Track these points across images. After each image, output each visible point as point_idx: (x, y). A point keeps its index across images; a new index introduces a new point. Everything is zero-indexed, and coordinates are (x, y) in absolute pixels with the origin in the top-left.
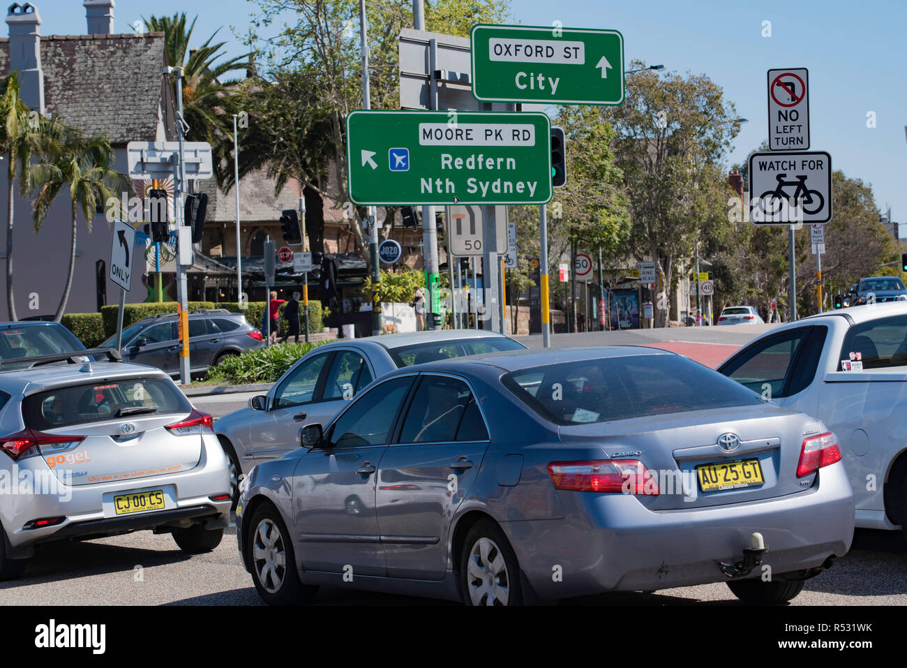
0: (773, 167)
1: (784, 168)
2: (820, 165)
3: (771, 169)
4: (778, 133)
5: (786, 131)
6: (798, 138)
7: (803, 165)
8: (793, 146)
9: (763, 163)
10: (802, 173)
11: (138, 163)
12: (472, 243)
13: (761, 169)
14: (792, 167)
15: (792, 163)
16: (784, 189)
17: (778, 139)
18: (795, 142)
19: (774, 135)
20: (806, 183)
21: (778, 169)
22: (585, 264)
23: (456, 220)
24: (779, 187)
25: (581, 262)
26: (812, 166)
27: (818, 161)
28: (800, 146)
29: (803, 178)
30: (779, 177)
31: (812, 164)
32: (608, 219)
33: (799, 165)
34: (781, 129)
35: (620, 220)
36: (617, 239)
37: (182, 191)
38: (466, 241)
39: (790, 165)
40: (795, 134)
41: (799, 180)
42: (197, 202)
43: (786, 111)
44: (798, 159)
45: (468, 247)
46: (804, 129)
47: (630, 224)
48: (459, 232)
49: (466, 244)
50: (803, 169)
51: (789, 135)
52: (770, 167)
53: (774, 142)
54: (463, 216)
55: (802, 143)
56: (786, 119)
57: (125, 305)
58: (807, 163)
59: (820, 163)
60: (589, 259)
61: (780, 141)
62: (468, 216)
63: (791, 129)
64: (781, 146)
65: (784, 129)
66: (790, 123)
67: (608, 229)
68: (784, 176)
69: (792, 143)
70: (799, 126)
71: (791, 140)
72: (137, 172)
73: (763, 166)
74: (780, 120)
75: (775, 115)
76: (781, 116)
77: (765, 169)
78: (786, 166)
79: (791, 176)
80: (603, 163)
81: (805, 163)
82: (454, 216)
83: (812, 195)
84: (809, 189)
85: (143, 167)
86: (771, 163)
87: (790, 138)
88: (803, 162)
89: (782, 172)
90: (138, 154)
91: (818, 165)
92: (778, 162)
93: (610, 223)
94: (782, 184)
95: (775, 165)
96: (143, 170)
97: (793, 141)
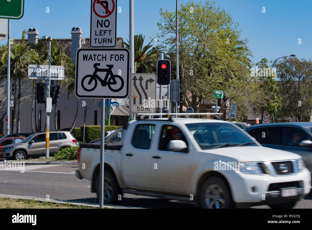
0: (92, 58)
1: (99, 59)
2: (122, 58)
3: (91, 60)
4: (96, 35)
5: (101, 34)
6: (109, 39)
7: (111, 58)
8: (105, 44)
9: (85, 55)
10: (110, 63)
11: (32, 73)
12: (140, 108)
13: (84, 60)
14: (104, 59)
15: (104, 56)
16: (99, 74)
17: (96, 39)
18: (107, 41)
19: (94, 37)
20: (113, 70)
21: (95, 60)
22: (267, 118)
23: (133, 98)
24: (95, 72)
25: (266, 118)
26: (117, 59)
27: (121, 55)
28: (109, 44)
29: (111, 66)
30: (95, 65)
31: (117, 57)
32: (273, 104)
33: (108, 58)
34: (98, 33)
35: (278, 105)
36: (277, 110)
37: (49, 84)
38: (137, 107)
39: (103, 58)
40: (107, 36)
41: (108, 68)
42: (56, 89)
43: (102, 21)
44: (108, 53)
45: (138, 109)
46: (113, 33)
47: (281, 106)
48: (135, 103)
49: (137, 108)
50: (111, 60)
51: (103, 37)
52: (90, 58)
53: (93, 41)
54: (137, 97)
55: (111, 42)
56: (102, 26)
57: (85, 126)
58: (114, 57)
59: (122, 56)
60: (269, 117)
61: (97, 40)
62: (139, 97)
63: (104, 33)
64: (98, 45)
65: (100, 33)
66: (104, 28)
67: (274, 107)
68: (99, 64)
69: (105, 42)
70: (110, 31)
71: (104, 40)
72: (31, 76)
73: (85, 57)
74: (98, 27)
75: (95, 23)
76: (99, 24)
77: (87, 60)
78: (100, 58)
79: (103, 65)
80: (273, 86)
81: (112, 56)
82: (133, 96)
83: (116, 79)
84: (114, 74)
85: (34, 74)
86: (91, 55)
87: (104, 39)
88: (111, 55)
89: (97, 62)
90: (33, 69)
91: (121, 58)
92: (95, 55)
93: (274, 105)
94: (97, 70)
95: (93, 57)
96: (34, 75)
97: (106, 41)
